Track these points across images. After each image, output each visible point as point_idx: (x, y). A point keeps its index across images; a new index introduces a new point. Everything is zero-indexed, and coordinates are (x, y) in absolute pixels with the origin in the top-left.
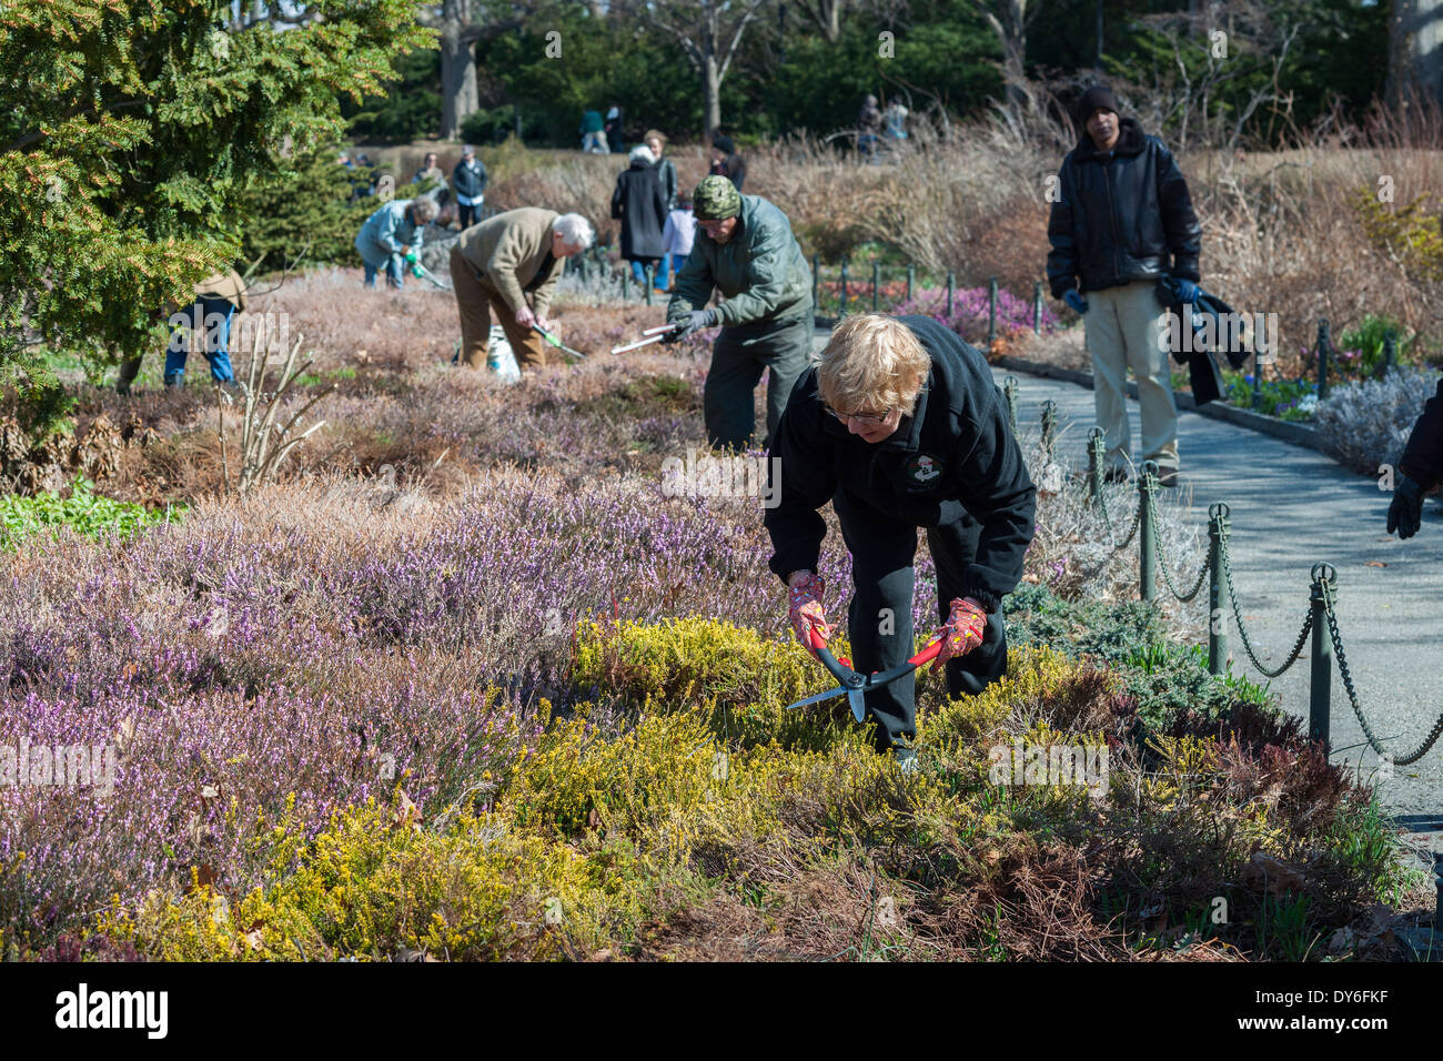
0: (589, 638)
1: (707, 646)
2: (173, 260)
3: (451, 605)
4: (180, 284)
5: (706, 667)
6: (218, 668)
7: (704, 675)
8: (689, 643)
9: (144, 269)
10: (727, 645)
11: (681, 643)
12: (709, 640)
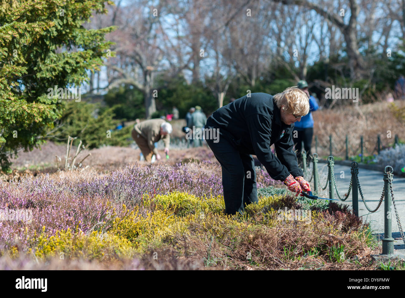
0: (147, 199)
1: (180, 199)
2: (35, 107)
3: (107, 192)
4: (37, 116)
5: (179, 205)
6: (32, 203)
7: (179, 207)
8: (174, 198)
9: (27, 110)
10: (186, 199)
11: (172, 198)
12: (180, 197)
